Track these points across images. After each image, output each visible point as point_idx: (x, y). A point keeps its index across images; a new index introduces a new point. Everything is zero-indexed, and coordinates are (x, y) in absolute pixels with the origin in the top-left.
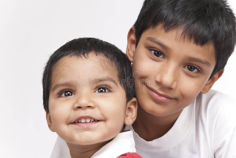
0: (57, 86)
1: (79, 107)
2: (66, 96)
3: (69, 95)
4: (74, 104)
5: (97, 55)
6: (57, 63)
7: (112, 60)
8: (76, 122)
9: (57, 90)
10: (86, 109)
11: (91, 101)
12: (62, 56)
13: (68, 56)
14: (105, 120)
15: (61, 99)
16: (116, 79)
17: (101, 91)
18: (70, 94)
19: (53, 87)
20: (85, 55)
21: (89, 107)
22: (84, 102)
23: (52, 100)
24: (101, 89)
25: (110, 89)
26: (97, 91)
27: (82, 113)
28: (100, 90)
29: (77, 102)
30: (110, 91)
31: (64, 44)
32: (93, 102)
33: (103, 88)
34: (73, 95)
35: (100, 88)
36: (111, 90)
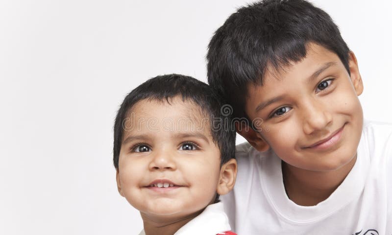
0: (130, 139)
1: (157, 168)
2: (140, 151)
3: (145, 150)
4: (150, 163)
5: (183, 101)
6: (133, 107)
7: (203, 108)
8: (152, 186)
9: (130, 145)
10: (164, 171)
11: (171, 161)
12: (139, 99)
13: (147, 99)
14: (188, 186)
15: (135, 155)
16: (207, 133)
17: (187, 149)
18: (147, 149)
19: (125, 139)
20: (169, 99)
21: (168, 168)
22: (162, 161)
23: (123, 156)
24: (187, 146)
25: (198, 147)
26: (181, 148)
27: (159, 176)
28: (185, 147)
29: (153, 161)
30: (198, 149)
31: (145, 81)
32: (174, 163)
33: (189, 145)
34: (150, 150)
35: (185, 145)
36: (200, 148)
